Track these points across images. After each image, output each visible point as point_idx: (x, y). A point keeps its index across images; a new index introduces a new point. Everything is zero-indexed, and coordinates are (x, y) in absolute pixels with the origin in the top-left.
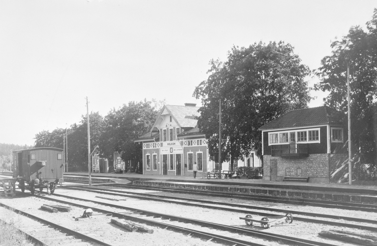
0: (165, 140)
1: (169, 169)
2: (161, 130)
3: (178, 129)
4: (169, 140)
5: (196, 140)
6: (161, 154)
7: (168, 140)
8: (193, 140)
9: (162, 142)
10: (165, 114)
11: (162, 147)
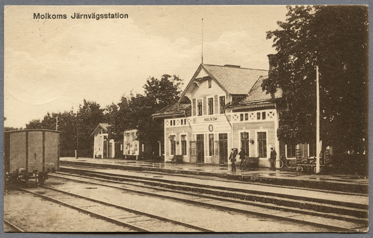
0: (200, 114)
1: (207, 155)
2: (194, 100)
3: (222, 98)
4: (208, 114)
5: (255, 113)
6: (193, 134)
7: (205, 114)
8: (249, 113)
9: (194, 117)
10: (202, 77)
11: (194, 124)
